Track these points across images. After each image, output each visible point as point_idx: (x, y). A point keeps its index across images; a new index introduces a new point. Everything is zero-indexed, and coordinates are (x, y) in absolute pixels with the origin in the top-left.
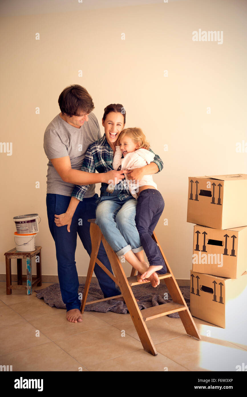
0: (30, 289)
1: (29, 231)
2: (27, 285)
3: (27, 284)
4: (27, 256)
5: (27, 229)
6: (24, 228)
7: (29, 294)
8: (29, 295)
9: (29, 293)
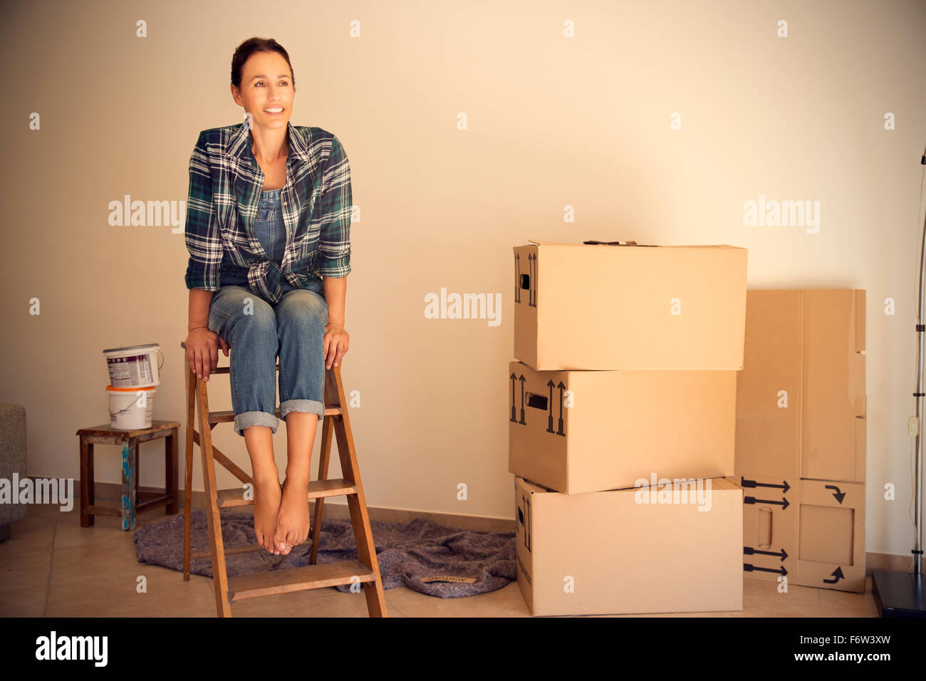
0: (128, 516)
1: (132, 382)
2: (123, 507)
3: (121, 505)
4: (124, 440)
5: (127, 376)
6: (122, 374)
7: (126, 528)
8: (127, 530)
9: (125, 526)
